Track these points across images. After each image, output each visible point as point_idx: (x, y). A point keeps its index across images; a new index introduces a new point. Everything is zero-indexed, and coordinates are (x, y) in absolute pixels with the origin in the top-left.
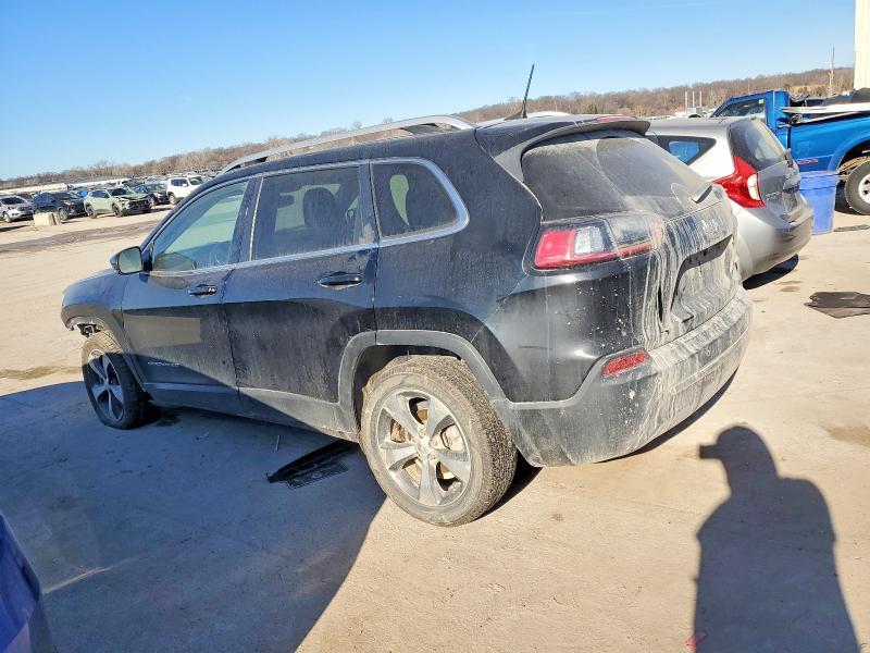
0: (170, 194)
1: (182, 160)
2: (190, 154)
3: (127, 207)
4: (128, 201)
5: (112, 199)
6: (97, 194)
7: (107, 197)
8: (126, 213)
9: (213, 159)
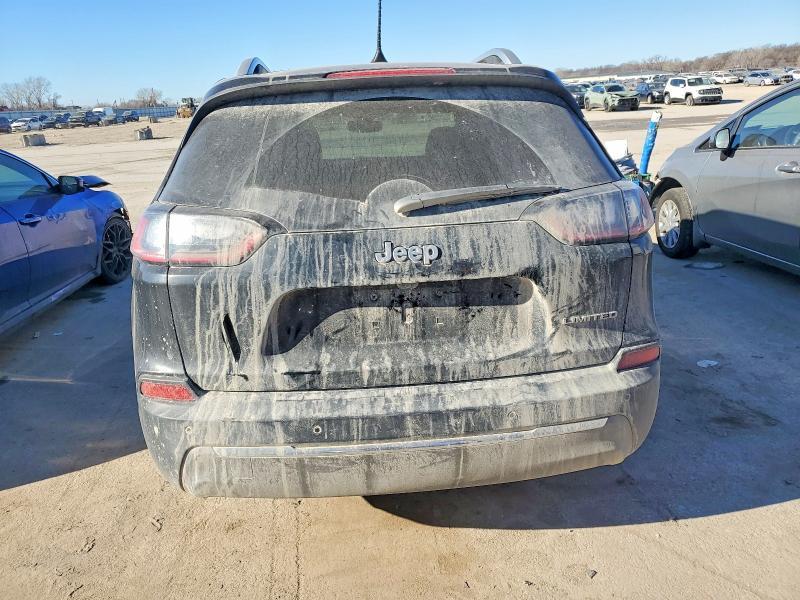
0: (667, 93)
1: (736, 57)
2: (746, 51)
3: (616, 103)
4: (619, 98)
5: (606, 94)
6: (597, 90)
7: (602, 92)
8: (614, 109)
9: (770, 57)
